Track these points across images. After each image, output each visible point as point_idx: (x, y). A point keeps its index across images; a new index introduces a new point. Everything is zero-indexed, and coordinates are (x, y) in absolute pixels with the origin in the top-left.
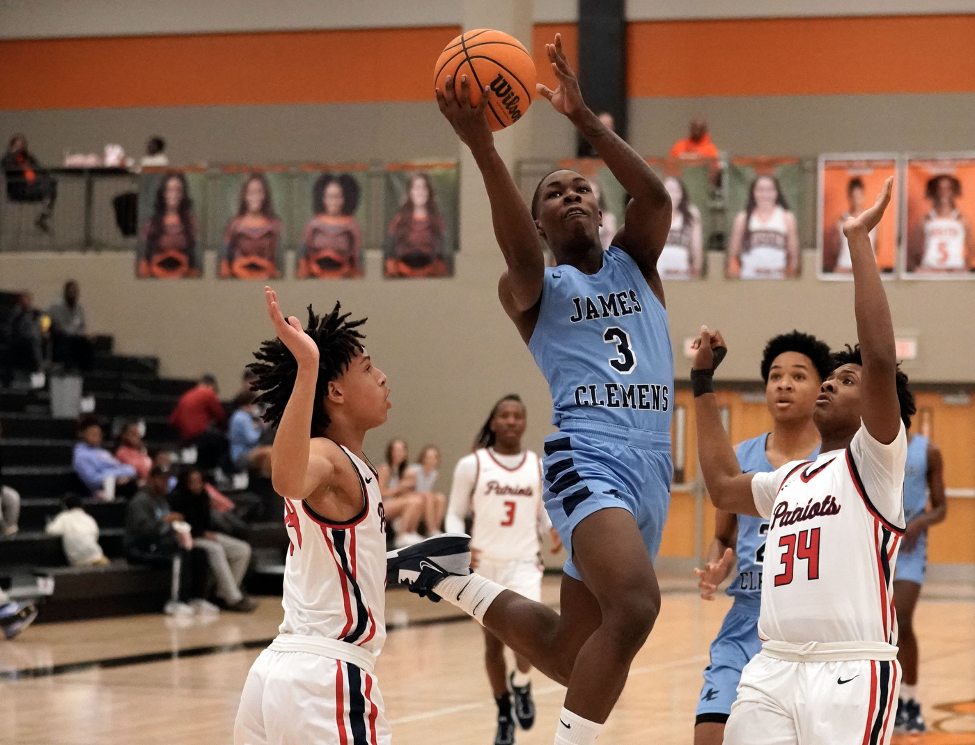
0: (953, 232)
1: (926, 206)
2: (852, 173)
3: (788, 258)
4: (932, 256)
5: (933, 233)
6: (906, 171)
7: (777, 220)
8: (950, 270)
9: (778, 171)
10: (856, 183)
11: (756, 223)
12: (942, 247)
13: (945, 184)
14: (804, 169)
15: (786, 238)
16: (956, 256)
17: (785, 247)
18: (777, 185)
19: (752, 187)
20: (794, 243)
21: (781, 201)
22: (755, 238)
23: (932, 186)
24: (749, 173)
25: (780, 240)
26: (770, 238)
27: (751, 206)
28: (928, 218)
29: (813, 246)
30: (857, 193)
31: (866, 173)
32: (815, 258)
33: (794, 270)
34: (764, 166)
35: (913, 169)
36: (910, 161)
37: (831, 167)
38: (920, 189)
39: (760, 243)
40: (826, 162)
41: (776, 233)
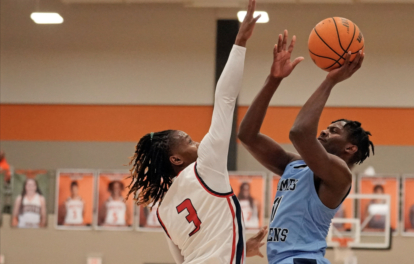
0: (120, 208)
1: (108, 195)
2: (73, 179)
3: (41, 218)
4: (110, 218)
5: (111, 208)
6: (99, 178)
7: (37, 200)
8: (119, 226)
9: (37, 177)
10: (74, 183)
11: (26, 201)
12: (115, 215)
13: (117, 186)
14: (50, 176)
15: (40, 209)
16: (121, 219)
17: (40, 213)
18: (37, 183)
19: (25, 184)
20: (44, 211)
21: (38, 191)
22: (26, 209)
23: (111, 186)
24: (23, 178)
25: (37, 210)
26: (33, 209)
27: (24, 193)
28: (108, 200)
29: (53, 212)
30: (75, 189)
31: (79, 179)
32: (54, 218)
33: (44, 224)
34: (30, 174)
35: (102, 178)
36: (100, 174)
37: (62, 175)
38: (105, 187)
39: (28, 211)
40: (60, 174)
41: (35, 206)
